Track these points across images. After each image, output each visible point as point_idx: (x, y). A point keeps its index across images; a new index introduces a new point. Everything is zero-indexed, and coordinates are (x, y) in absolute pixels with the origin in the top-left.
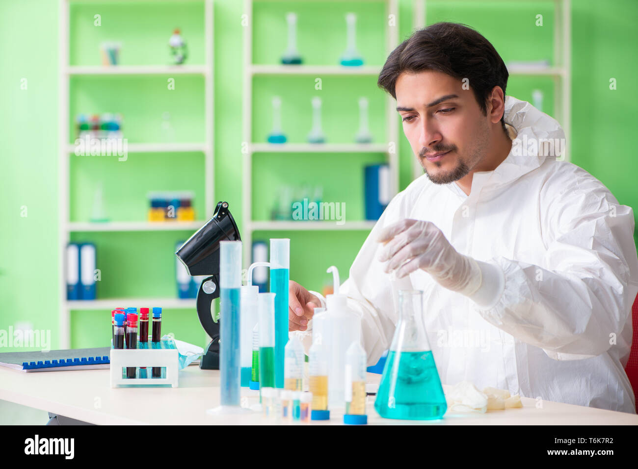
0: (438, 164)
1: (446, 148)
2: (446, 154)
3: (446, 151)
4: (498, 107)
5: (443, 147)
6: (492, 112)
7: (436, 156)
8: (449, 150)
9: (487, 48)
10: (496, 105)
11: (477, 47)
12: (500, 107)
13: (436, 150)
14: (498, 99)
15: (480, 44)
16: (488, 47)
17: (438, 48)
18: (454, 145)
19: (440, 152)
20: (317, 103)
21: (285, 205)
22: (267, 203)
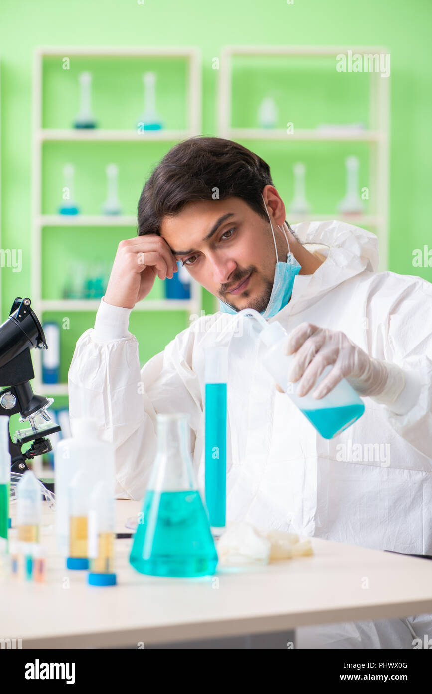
0: (246, 294)
1: (245, 272)
2: (248, 278)
3: (247, 276)
4: (276, 206)
5: (242, 272)
6: (274, 214)
7: (240, 286)
8: (249, 273)
9: (237, 150)
10: (274, 206)
11: (227, 154)
12: (279, 205)
13: (237, 280)
14: (273, 197)
15: (227, 149)
16: (236, 148)
17: (187, 176)
18: (252, 265)
19: (242, 280)
20: (112, 170)
21: (78, 283)
22: (58, 281)
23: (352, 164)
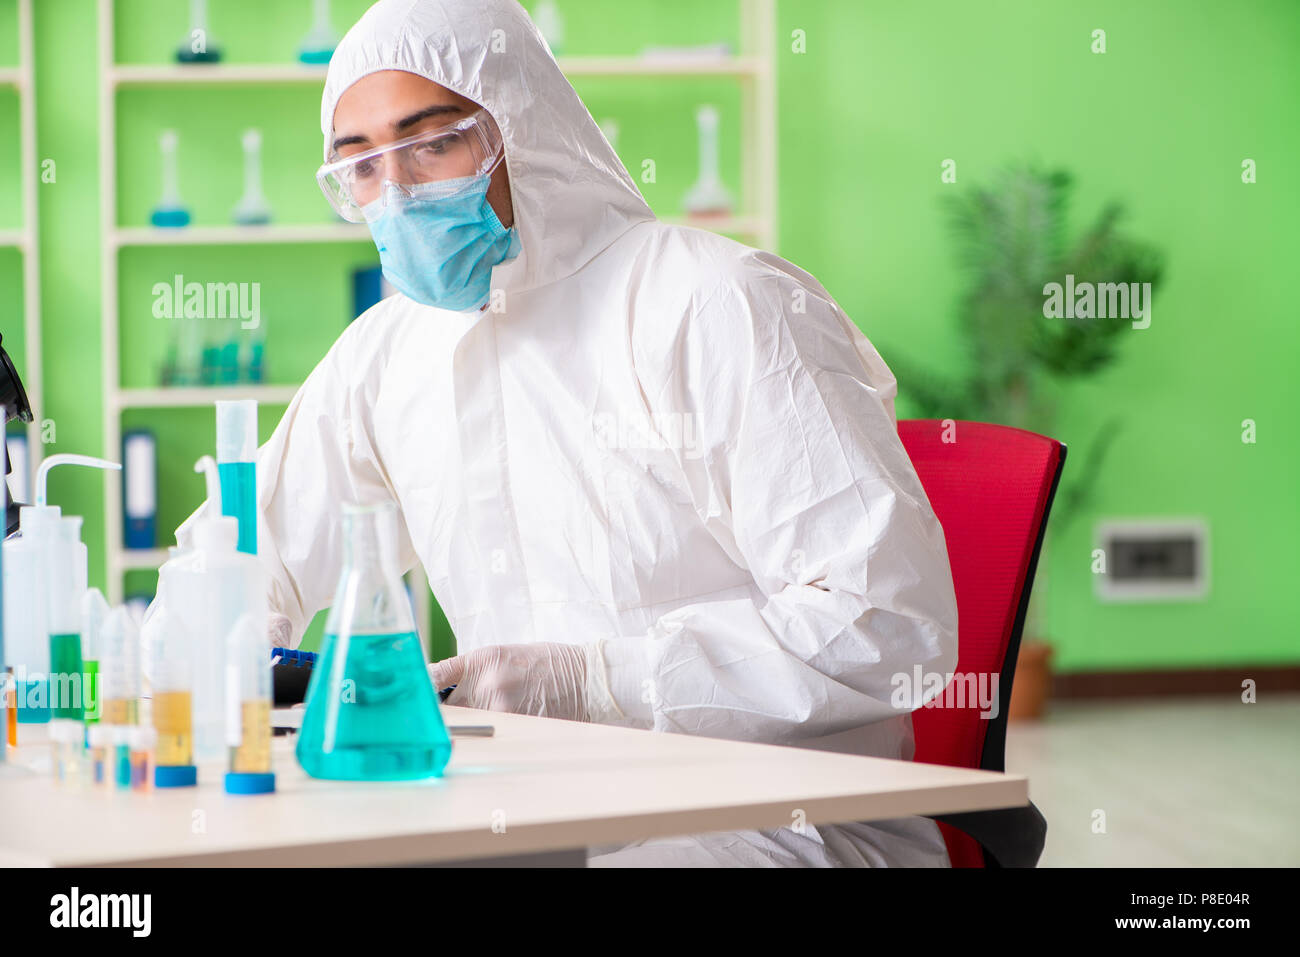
20: (252, 141)
21: (190, 355)
22: (152, 352)
23: (708, 119)
